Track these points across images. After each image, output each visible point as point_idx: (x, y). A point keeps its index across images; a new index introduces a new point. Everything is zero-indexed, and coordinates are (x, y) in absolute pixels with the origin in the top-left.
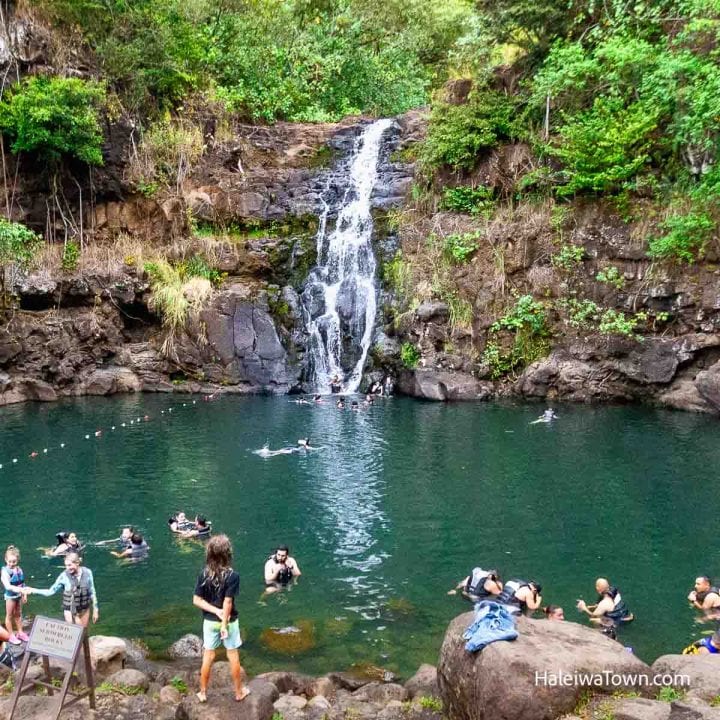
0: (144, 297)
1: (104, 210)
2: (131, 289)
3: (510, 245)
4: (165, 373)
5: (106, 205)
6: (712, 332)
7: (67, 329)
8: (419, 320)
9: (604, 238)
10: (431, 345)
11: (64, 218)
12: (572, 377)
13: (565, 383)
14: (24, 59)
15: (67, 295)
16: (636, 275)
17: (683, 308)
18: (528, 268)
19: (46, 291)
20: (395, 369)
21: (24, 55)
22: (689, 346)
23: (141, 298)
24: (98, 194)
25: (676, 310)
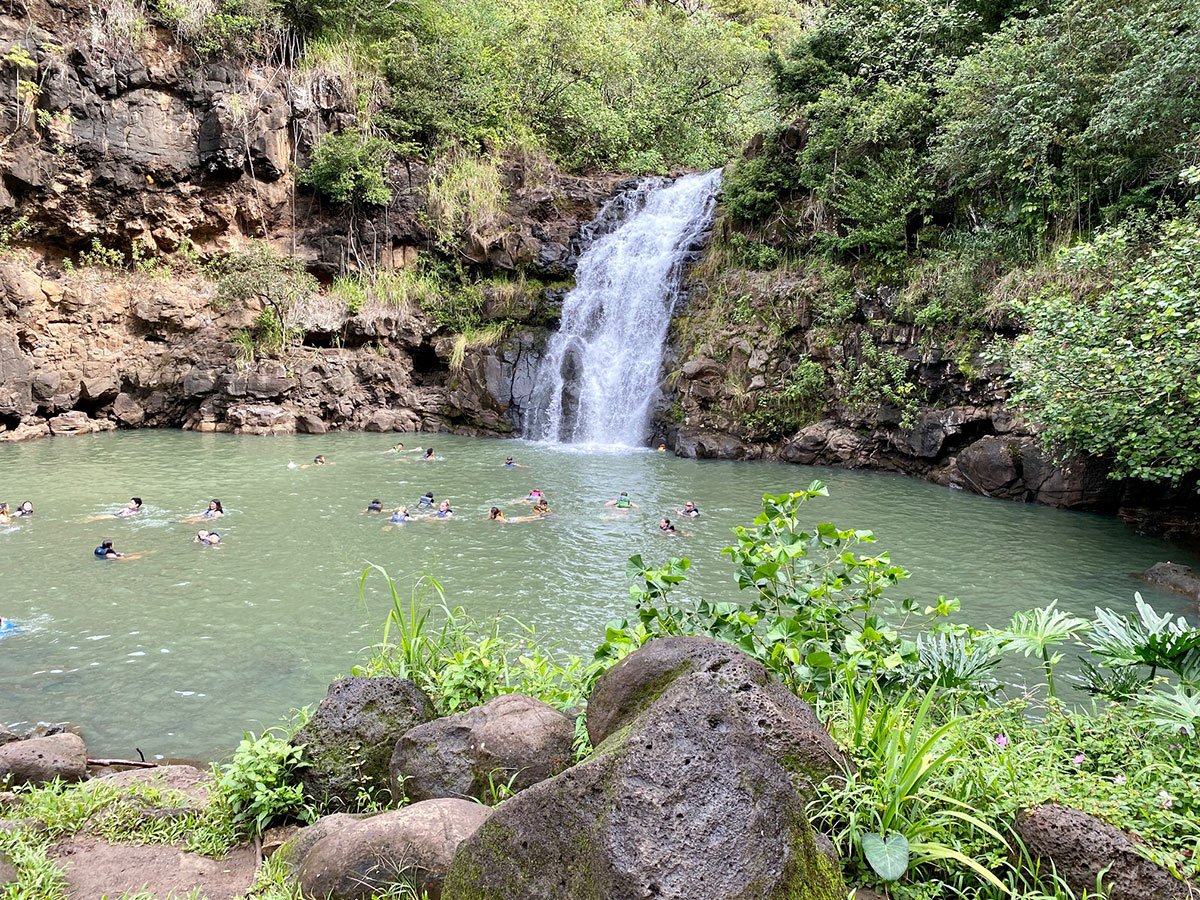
0: (433, 339)
1: (402, 254)
2: (418, 333)
3: (790, 302)
4: (447, 417)
5: (404, 250)
6: (981, 405)
7: (350, 367)
8: (683, 377)
9: (881, 299)
10: (695, 404)
11: (358, 260)
12: (839, 446)
13: (832, 452)
14: (326, 107)
15: (352, 334)
16: (909, 339)
17: (952, 377)
18: (807, 329)
19: (329, 329)
20: (665, 427)
21: (325, 104)
22: (955, 419)
23: (429, 341)
24: (395, 238)
25: (946, 379)
